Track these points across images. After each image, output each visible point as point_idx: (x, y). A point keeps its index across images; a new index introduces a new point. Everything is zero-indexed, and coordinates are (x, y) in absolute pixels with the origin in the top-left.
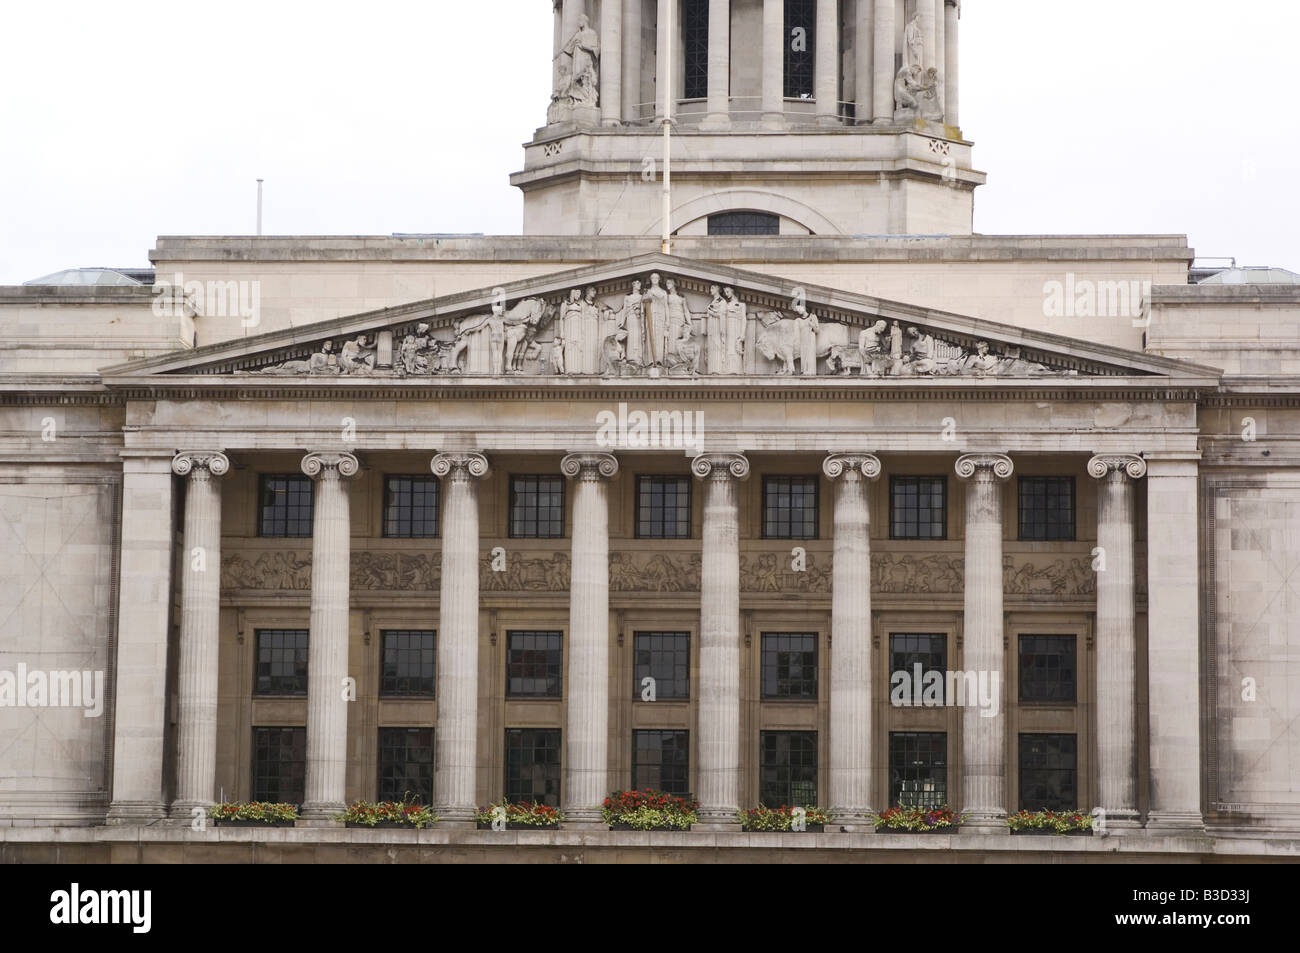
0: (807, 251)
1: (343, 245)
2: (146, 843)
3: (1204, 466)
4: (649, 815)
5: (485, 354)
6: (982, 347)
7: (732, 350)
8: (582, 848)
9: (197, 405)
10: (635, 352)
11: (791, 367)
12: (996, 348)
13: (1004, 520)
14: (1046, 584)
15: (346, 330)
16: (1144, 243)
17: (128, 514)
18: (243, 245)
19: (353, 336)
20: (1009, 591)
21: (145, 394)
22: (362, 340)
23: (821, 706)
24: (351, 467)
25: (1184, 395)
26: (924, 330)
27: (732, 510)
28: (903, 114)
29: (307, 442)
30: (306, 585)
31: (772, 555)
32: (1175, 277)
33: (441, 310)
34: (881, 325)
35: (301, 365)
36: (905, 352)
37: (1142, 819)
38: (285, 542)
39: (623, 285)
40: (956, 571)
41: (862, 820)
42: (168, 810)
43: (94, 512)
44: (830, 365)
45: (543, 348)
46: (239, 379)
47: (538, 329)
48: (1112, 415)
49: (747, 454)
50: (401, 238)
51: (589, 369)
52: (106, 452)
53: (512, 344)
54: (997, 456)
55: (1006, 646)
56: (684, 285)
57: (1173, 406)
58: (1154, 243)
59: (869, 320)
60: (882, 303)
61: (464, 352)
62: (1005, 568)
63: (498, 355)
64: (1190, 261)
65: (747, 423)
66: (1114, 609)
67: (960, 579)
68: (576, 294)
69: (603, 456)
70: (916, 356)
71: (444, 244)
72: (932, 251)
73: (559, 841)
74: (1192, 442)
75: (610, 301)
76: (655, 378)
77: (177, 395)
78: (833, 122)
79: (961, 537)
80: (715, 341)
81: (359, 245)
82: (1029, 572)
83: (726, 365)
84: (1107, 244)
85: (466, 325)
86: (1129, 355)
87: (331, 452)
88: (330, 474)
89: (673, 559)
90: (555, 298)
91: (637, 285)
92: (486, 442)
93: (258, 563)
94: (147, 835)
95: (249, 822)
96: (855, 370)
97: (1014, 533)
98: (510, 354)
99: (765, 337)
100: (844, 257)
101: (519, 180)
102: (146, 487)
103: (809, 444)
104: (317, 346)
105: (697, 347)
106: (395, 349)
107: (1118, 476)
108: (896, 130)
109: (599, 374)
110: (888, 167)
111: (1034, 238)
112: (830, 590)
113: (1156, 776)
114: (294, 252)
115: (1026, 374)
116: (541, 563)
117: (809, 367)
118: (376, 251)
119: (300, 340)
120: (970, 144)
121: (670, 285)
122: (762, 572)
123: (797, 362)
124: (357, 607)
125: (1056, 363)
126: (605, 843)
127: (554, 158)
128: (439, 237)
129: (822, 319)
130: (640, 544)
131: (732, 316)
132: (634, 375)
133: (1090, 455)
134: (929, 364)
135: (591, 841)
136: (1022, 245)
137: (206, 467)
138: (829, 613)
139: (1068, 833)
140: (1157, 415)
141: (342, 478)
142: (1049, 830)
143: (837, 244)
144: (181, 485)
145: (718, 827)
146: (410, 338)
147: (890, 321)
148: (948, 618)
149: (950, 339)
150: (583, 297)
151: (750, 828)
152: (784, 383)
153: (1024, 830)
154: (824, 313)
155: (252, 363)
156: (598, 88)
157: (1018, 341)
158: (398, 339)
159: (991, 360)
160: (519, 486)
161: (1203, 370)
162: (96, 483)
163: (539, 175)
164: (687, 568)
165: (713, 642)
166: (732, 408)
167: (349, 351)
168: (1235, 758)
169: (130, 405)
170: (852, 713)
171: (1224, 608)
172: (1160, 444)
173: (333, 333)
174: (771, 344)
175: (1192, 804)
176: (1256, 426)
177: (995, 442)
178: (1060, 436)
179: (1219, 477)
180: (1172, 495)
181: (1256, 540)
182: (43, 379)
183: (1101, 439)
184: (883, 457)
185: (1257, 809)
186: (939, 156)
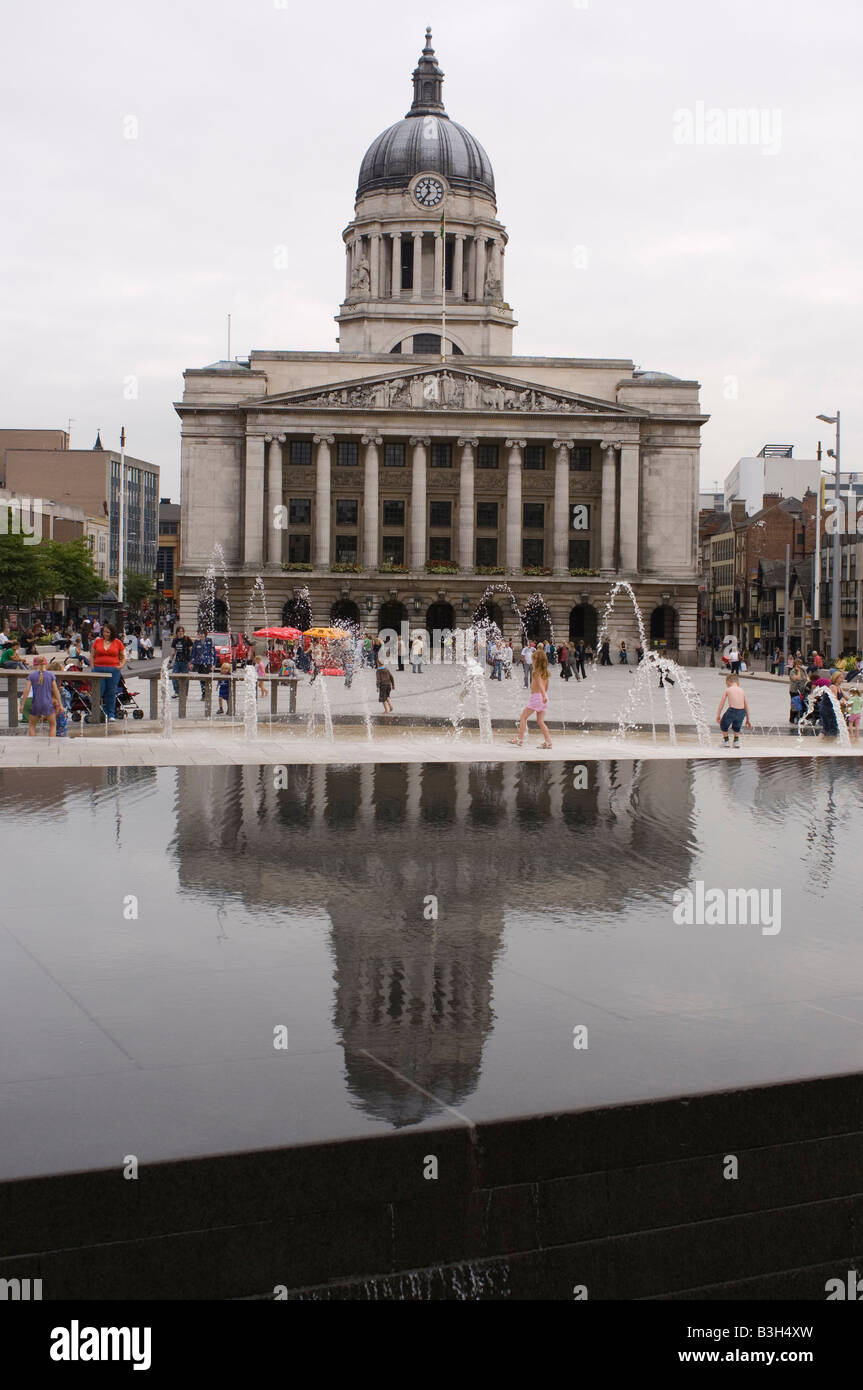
1: (323, 355)
3: (641, 445)
4: (442, 569)
5: (382, 400)
6: (564, 400)
7: (473, 399)
8: (418, 580)
9: (274, 416)
10: (438, 400)
11: (495, 406)
12: (569, 401)
13: (569, 464)
15: (331, 389)
16: (618, 362)
18: (284, 354)
19: (333, 392)
21: (255, 412)
22: (336, 393)
24: (331, 440)
25: (636, 420)
26: (543, 394)
27: (472, 458)
28: (488, 298)
29: (315, 430)
30: (314, 483)
31: (481, 474)
32: (627, 376)
33: (366, 382)
34: (528, 391)
35: (314, 402)
36: (536, 402)
37: (617, 571)
38: (302, 467)
40: (547, 481)
41: (518, 571)
42: (265, 565)
43: (234, 455)
44: (509, 406)
45: (403, 397)
46: (290, 407)
47: (401, 390)
48: (609, 427)
49: (478, 438)
51: (421, 405)
52: (238, 432)
53: (392, 396)
54: (568, 440)
55: (569, 509)
56: (456, 375)
57: (630, 424)
58: (621, 362)
59: (524, 389)
60: (528, 383)
61: (374, 398)
63: (387, 400)
64: (634, 369)
65: (478, 427)
66: (608, 496)
67: (551, 484)
68: (416, 377)
69: (425, 437)
70: (540, 403)
73: (410, 578)
74: (637, 437)
75: (428, 380)
76: (445, 409)
77: (267, 412)
78: (461, 300)
79: (554, 469)
80: (467, 395)
82: (575, 482)
83: (471, 405)
84: (605, 362)
85: (375, 388)
86: (612, 404)
87: (324, 434)
88: (324, 443)
89: (445, 475)
90: (408, 379)
91: (438, 375)
92: (382, 432)
93: (291, 474)
95: (295, 570)
96: (518, 408)
97: (573, 468)
98: (391, 399)
99: (486, 395)
101: (338, 319)
102: (255, 446)
103: (501, 435)
104: (319, 395)
105: (461, 398)
106: (349, 396)
107: (611, 448)
108: (486, 304)
109: (424, 408)
110: (483, 318)
111: (577, 359)
112: (507, 487)
113: (622, 556)
115: (580, 411)
117: (502, 408)
118: (335, 358)
119: (313, 392)
120: (512, 310)
121: (451, 375)
122: (481, 481)
123: (497, 404)
124: (332, 491)
125: (590, 407)
126: (426, 578)
127: (353, 311)
129: (507, 389)
130: (433, 469)
131: (473, 386)
132: (437, 408)
133: (601, 441)
134: (545, 406)
135: (421, 578)
137: (278, 439)
138: (506, 496)
139: (591, 576)
140: (626, 427)
141: (328, 444)
142: (585, 575)
144: (268, 446)
145: (466, 573)
146: (354, 393)
147: (531, 390)
148: (545, 498)
149: (552, 397)
150: (418, 378)
151: (479, 574)
152: (492, 412)
153: (573, 574)
154: (508, 387)
155: (295, 401)
156: (370, 284)
157: (577, 399)
158: (349, 393)
159: (567, 405)
160: (388, 446)
161: (643, 411)
162: (234, 444)
163: (346, 318)
164: (450, 478)
165: (466, 507)
166: (473, 421)
167: (331, 397)
168: (648, 550)
169: (248, 416)
170: (514, 532)
171: (645, 496)
172: (626, 437)
173: (325, 390)
174: (487, 398)
175: (634, 566)
176: (659, 431)
177: (567, 435)
178: (591, 433)
179: (647, 449)
180: (630, 456)
181: (658, 473)
182: (214, 405)
183: (606, 435)
184: (527, 439)
185: (655, 568)
186: (501, 315)
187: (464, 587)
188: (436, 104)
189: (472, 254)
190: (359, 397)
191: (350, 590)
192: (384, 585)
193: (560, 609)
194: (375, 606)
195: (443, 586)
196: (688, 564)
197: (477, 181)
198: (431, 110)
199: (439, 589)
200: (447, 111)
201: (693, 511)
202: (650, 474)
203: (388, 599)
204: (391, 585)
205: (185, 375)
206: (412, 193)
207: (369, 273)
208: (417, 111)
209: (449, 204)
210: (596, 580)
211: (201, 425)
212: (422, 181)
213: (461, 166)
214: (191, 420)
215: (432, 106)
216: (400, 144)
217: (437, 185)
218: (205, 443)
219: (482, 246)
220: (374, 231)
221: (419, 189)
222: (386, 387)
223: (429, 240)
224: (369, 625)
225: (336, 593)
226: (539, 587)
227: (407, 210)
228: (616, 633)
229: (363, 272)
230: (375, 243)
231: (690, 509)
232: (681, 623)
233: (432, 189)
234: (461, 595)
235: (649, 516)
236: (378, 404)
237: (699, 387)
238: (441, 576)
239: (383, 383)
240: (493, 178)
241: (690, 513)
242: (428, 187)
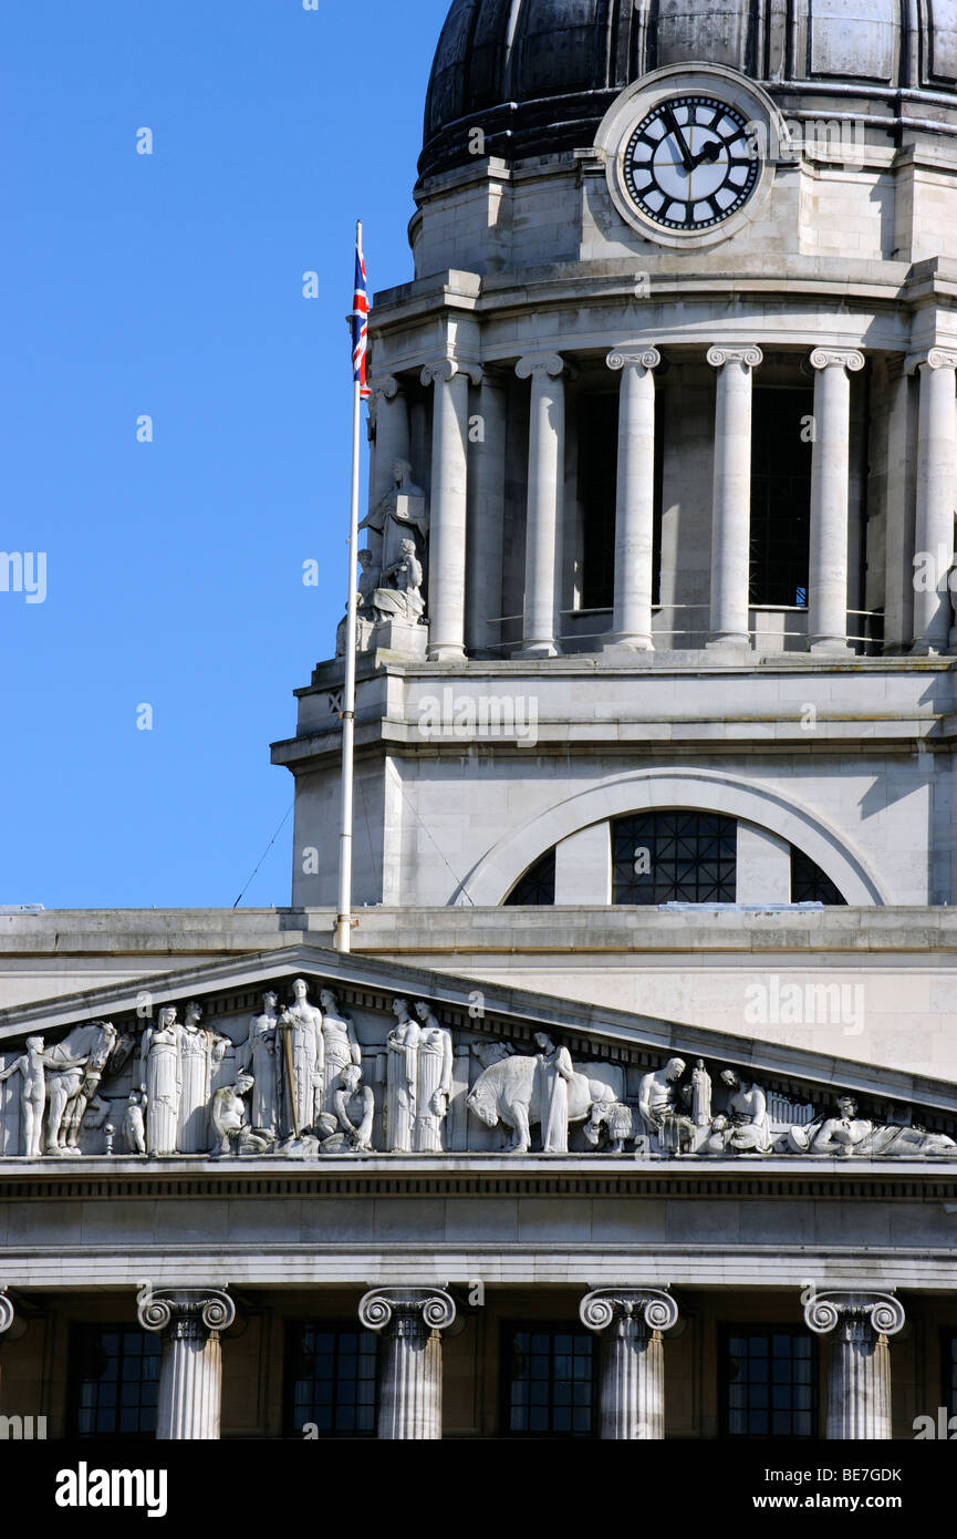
0: (580, 933)
7: (427, 1109)
11: (526, 1140)
12: (869, 1108)
36: (715, 1114)
39: (248, 1000)
54: (875, 1297)
56: (351, 1000)
72: (791, 933)
75: (227, 1027)
76: (296, 1158)
78: (840, 650)
80: (399, 1094)
90: (134, 1024)
92: (13, 1273)
98: (56, 1120)
100: (642, 943)
101: (283, 754)
103: (555, 1273)
149: (792, 1092)
150: (181, 1020)
152: (514, 1166)
154: (582, 1049)
156: (425, 591)
163: (318, 746)
166: (428, 1209)
177: (872, 1272)
184: (683, 1295)
206: (614, 169)
209: (788, 211)
212: (660, 109)
220: (449, 352)
221: (643, 154)
230: (450, 403)
239: (15, 1042)
242: (689, 139)
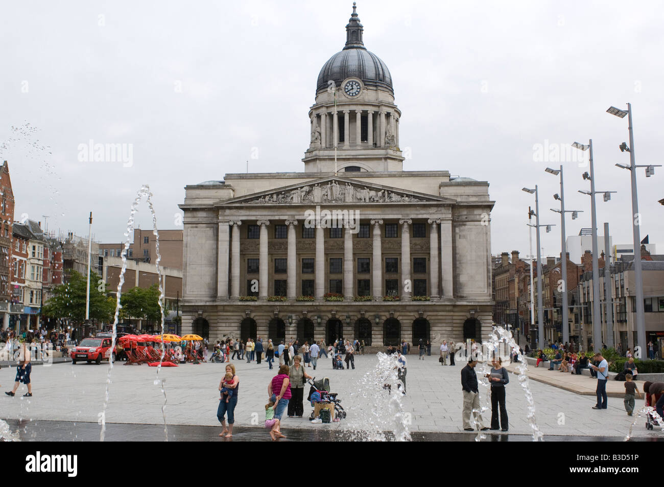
0: (367, 175)
1: (266, 175)
2: (225, 305)
3: (453, 221)
4: (334, 298)
5: (297, 198)
6: (405, 195)
7: (350, 197)
8: (319, 305)
9: (234, 210)
10: (329, 197)
11: (363, 200)
12: (408, 196)
13: (410, 233)
14: (419, 247)
15: (266, 193)
16: (440, 173)
17: (220, 234)
18: (244, 175)
19: (268, 195)
20: (411, 248)
21: (223, 208)
22: (270, 196)
23: (371, 274)
24: (268, 223)
25: (449, 205)
26: (392, 192)
28: (387, 145)
29: (258, 218)
30: (259, 249)
32: (446, 180)
33: (287, 189)
34: (383, 191)
35: (257, 201)
36: (388, 197)
37: (440, 297)
38: (254, 240)
39: (327, 183)
40: (400, 244)
41: (380, 299)
42: (230, 298)
43: (212, 233)
44: (372, 200)
45: (310, 197)
46: (243, 204)
47: (308, 193)
48: (433, 210)
50: (278, 173)
51: (319, 201)
52: (215, 221)
54: (408, 219)
55: (411, 261)
56: (340, 183)
57: (446, 208)
58: (442, 173)
59: (380, 190)
60: (383, 186)
61: (292, 198)
62: (410, 243)
63: (299, 199)
64: (450, 176)
66: (434, 252)
67: (401, 246)
68: (316, 185)
70: (390, 198)
71: (288, 174)
72: (394, 175)
73: (314, 304)
74: (450, 216)
75: (324, 187)
76: (334, 203)
77: (230, 208)
78: (372, 147)
79: (401, 237)
80: (347, 195)
81: (269, 175)
82: (416, 244)
83: (349, 200)
84: (431, 173)
85: (292, 192)
86: (437, 197)
87: (263, 220)
88: (263, 225)
89: (338, 242)
90: (312, 186)
91: (330, 183)
92: (297, 217)
93: (248, 244)
94: (225, 304)
95: (247, 300)
96: (377, 201)
97: (412, 236)
98: (302, 198)
99: (357, 194)
100: (375, 176)
101: (304, 160)
102: (224, 228)
103: (368, 217)
104: (260, 197)
105: (343, 196)
106: (277, 197)
107: (435, 223)
108: (385, 148)
109: (322, 202)
110: (384, 156)
111: (416, 172)
112: (372, 249)
113: (444, 288)
114: (255, 177)
115: (414, 202)
116: (309, 244)
117: (367, 200)
118: (273, 176)
119: (256, 196)
120: (402, 151)
121: (337, 183)
122: (357, 245)
123: (365, 199)
124: (270, 254)
125: (421, 199)
126: (324, 304)
127: (311, 155)
128: (286, 173)
130: (331, 239)
131: (350, 189)
132: (329, 202)
133: (428, 219)
134: (393, 199)
135: (321, 304)
136: (413, 173)
137: (237, 224)
138: (372, 254)
139: (425, 301)
140: (443, 210)
141: (266, 226)
142: (420, 300)
143: (373, 174)
144: (231, 228)
145: (349, 300)
146: (280, 195)
147: (385, 190)
148: (398, 254)
149: (398, 194)
150: (318, 185)
151: (356, 301)
152: (362, 204)
153: (415, 300)
154: (371, 189)
155: (246, 201)
156: (321, 140)
157: (413, 194)
158: (278, 195)
159: (407, 198)
161: (452, 200)
162: (213, 227)
163: (308, 159)
164: (341, 244)
165: (347, 260)
167: (267, 198)
168: (461, 284)
169: (220, 210)
170: (377, 275)
171: (457, 251)
172: (444, 216)
173: (264, 194)
174: (359, 195)
175: (451, 294)
176: (464, 212)
177: (408, 216)
178: (422, 215)
179: (456, 223)
180: (447, 227)
181: (464, 237)
182: (201, 205)
183: (431, 215)
184: (384, 220)
185: (465, 295)
186: (395, 154)
187: (347, 309)
188: (358, 42)
189: (378, 122)
190: (283, 198)
191: (279, 312)
192: (300, 309)
193: (406, 321)
194: (294, 321)
195: (335, 308)
196: (486, 292)
197: (381, 81)
198: (355, 45)
199: (332, 310)
200: (365, 46)
201: (487, 260)
202: (460, 238)
203: (302, 317)
204: (304, 308)
205: (185, 188)
206: (343, 89)
207: (320, 134)
208: (348, 47)
209: (364, 94)
210: (427, 303)
211: (194, 217)
212: (349, 82)
213: (371, 73)
214: (189, 214)
215: (356, 43)
216: (338, 64)
217: (357, 84)
218: (196, 227)
219: (383, 117)
220: (323, 111)
221: (347, 87)
222: (299, 191)
223: (353, 115)
224: (291, 332)
225: (271, 314)
226: (392, 308)
227: (340, 99)
228: (439, 336)
229: (317, 134)
230: (323, 117)
231: (485, 259)
232: (482, 329)
233: (355, 87)
234: (345, 314)
235: (460, 263)
236: (294, 202)
237: (488, 185)
238: (333, 303)
239: (297, 189)
240: (391, 80)
241: (485, 261)
242: (352, 86)
